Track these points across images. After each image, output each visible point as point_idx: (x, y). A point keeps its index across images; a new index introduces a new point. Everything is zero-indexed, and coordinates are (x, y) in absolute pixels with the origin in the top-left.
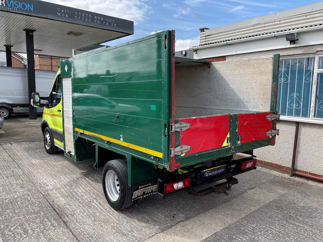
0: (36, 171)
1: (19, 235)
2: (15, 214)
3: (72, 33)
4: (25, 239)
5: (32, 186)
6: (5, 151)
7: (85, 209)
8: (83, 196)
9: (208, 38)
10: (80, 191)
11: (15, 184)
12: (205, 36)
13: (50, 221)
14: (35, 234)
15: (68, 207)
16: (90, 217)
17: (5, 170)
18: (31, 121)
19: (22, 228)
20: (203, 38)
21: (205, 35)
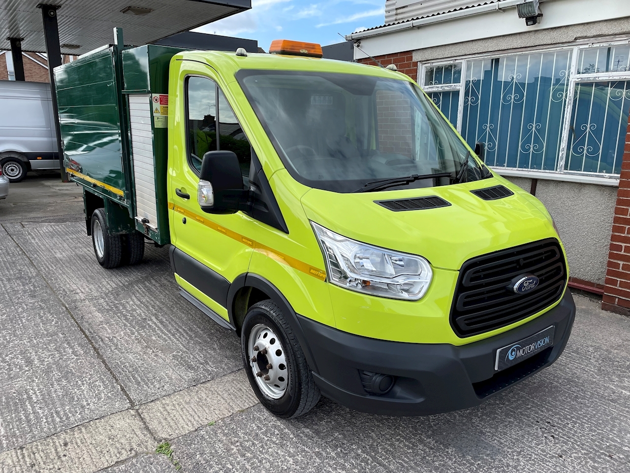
0: (61, 270)
1: (18, 367)
2: (15, 336)
3: (132, 10)
4: (27, 372)
5: (50, 295)
6: (11, 237)
7: (134, 329)
8: (135, 310)
9: (402, 13)
10: (131, 303)
11: (20, 292)
12: (396, 9)
13: (72, 347)
14: (44, 365)
15: (105, 326)
16: (139, 342)
17: (7, 268)
18: (64, 186)
19: (24, 357)
20: (391, 13)
21: (394, 7)
